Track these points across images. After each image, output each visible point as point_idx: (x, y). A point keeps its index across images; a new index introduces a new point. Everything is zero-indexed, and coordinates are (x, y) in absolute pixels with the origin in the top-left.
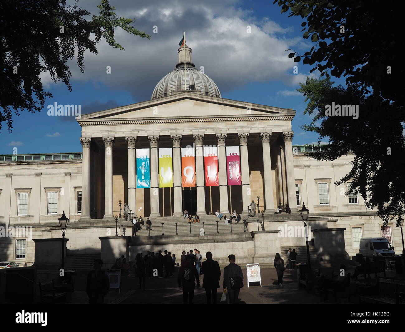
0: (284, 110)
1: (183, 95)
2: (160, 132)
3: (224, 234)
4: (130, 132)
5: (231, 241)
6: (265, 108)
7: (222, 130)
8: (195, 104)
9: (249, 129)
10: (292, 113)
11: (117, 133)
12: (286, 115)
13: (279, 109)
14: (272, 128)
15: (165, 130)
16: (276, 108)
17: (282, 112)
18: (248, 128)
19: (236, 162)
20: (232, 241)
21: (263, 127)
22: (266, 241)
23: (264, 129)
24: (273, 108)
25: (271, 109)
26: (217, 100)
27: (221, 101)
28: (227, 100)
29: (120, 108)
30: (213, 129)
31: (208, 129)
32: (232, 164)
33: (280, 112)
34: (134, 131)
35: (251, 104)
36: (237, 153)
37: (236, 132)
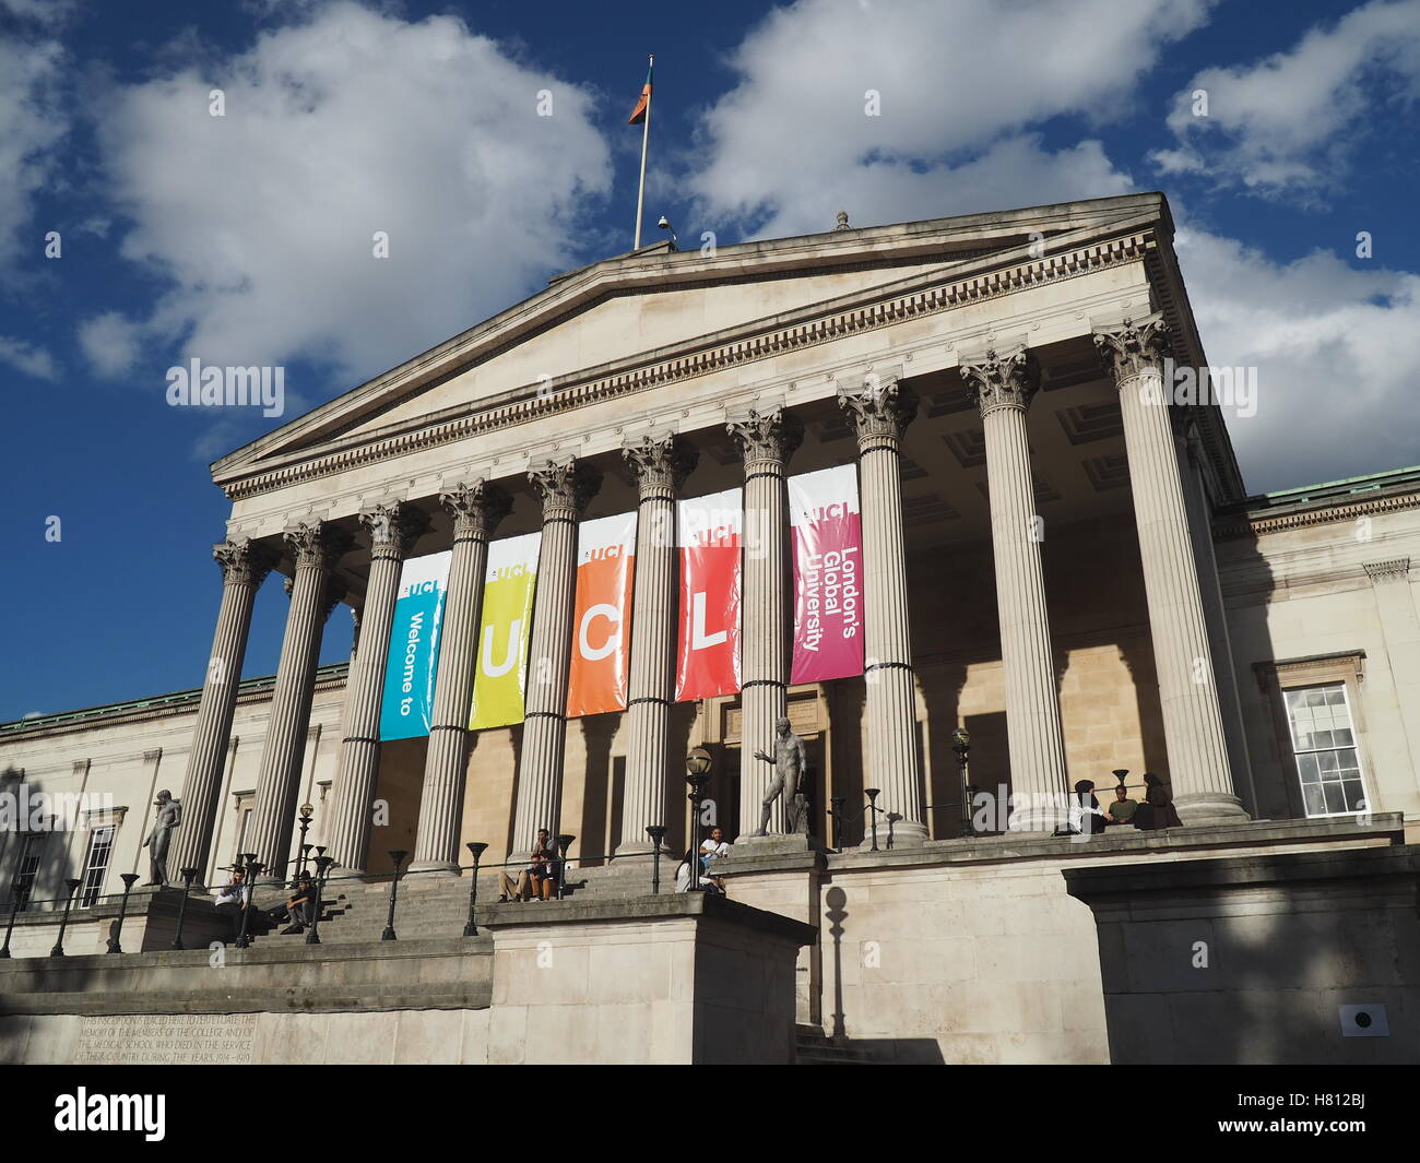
0: (1087, 209)
1: (588, 280)
2: (490, 463)
3: (423, 950)
4: (382, 492)
5: (393, 1001)
6: (976, 227)
7: (763, 394)
8: (647, 308)
9: (901, 360)
10: (1138, 214)
11: (340, 502)
12: (1103, 231)
13: (1057, 211)
14: (1027, 328)
15: (511, 451)
16: (1037, 214)
17: (1076, 224)
18: (895, 355)
19: (844, 552)
20: (402, 1006)
21: (978, 334)
22: (577, 1001)
23: (984, 339)
24: (1020, 216)
25: (1008, 224)
26: (735, 257)
27: (749, 255)
28: (778, 245)
29: (351, 396)
30: (719, 401)
31: (695, 405)
32: (824, 568)
33: (1063, 226)
34: (396, 480)
35: (901, 230)
36: (845, 505)
37: (828, 391)
